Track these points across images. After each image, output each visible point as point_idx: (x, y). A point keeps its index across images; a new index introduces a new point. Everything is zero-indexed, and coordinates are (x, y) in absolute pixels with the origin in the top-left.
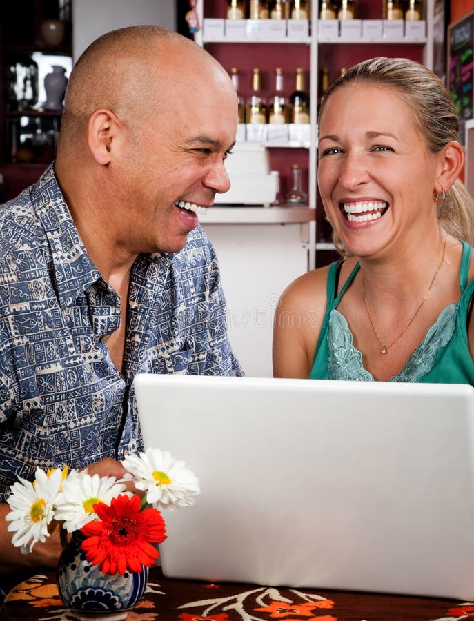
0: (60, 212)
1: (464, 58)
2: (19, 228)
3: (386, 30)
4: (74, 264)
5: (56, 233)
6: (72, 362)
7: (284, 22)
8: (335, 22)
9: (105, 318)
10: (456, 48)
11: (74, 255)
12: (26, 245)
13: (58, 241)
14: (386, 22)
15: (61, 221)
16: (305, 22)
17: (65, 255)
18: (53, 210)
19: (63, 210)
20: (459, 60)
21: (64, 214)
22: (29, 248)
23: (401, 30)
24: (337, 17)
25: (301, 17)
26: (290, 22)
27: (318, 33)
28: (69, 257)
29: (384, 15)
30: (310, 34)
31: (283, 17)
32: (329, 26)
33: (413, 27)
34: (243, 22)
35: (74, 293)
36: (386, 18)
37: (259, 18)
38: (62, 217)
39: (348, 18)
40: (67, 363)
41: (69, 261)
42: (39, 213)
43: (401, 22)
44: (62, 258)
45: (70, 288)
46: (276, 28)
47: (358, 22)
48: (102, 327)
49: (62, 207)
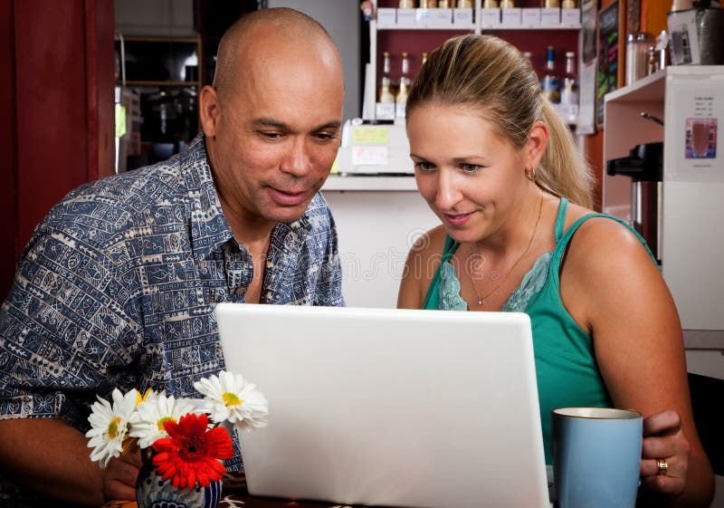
0: (202, 173)
1: (610, 40)
2: (163, 184)
3: (544, 17)
4: (209, 223)
5: (197, 192)
6: (200, 311)
7: (450, 10)
8: (497, 11)
9: (239, 272)
10: (605, 32)
11: (211, 215)
12: (166, 201)
13: (199, 200)
14: (543, 10)
15: (202, 182)
16: (470, 11)
17: (203, 214)
18: (196, 171)
19: (205, 172)
20: (606, 42)
21: (205, 176)
22: (170, 204)
23: (558, 17)
24: (499, 5)
25: (466, 7)
26: (456, 11)
27: (481, 20)
28: (206, 216)
29: (542, 3)
30: (474, 21)
31: (450, 6)
32: (491, 14)
33: (569, 15)
34: (413, 10)
35: (207, 250)
36: (544, 6)
37: (428, 7)
38: (203, 179)
39: (509, 7)
40: (195, 312)
41: (206, 220)
42: (184, 173)
43: (558, 10)
44: (200, 216)
45: (204, 245)
46: (443, 16)
47: (518, 10)
48: (237, 280)
49: (204, 169)
